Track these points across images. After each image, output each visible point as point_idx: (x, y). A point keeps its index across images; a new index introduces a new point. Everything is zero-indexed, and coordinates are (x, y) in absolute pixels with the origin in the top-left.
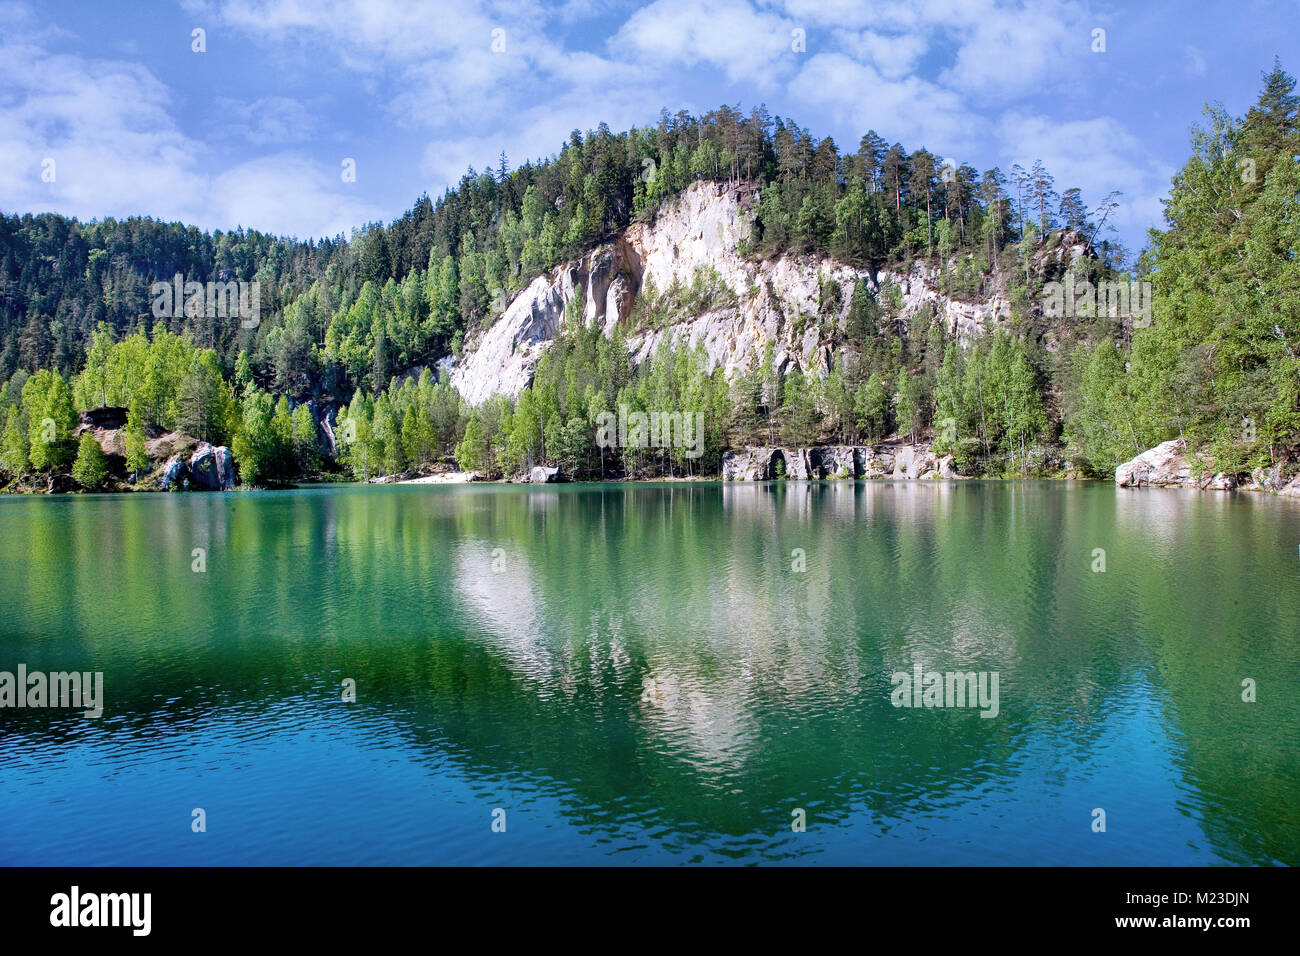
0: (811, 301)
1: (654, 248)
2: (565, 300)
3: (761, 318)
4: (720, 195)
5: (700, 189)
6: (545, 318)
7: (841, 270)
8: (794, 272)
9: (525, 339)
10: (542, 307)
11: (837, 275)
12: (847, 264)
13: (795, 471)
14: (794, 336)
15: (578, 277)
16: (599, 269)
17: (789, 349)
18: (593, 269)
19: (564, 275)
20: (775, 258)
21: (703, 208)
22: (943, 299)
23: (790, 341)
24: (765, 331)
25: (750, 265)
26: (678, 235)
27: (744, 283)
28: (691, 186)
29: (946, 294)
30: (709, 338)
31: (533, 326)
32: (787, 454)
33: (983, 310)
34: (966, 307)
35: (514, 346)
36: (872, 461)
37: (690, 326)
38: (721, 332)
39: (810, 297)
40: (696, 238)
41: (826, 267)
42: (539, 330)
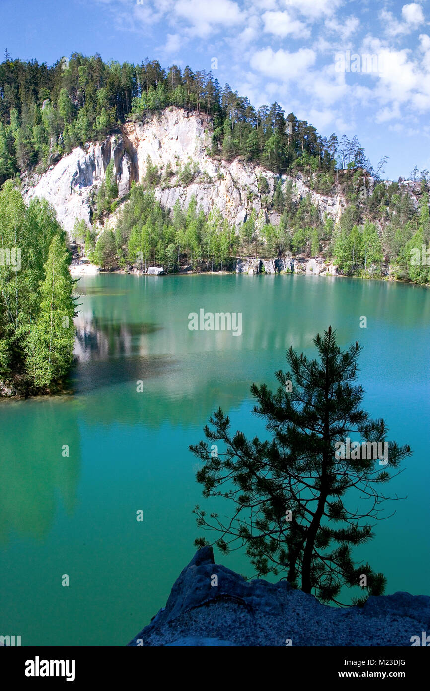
0: (253, 186)
1: (143, 138)
2: (96, 164)
3: (230, 191)
4: (187, 118)
5: (174, 112)
6: (85, 173)
7: (266, 172)
8: (241, 169)
9: (76, 184)
10: (83, 166)
11: (264, 174)
12: (268, 170)
13: (269, 270)
14: (248, 203)
15: (105, 152)
16: (117, 148)
17: (246, 209)
18: (113, 148)
19: (95, 149)
20: (230, 161)
21: (177, 123)
22: (311, 192)
23: (246, 205)
24: (234, 199)
25: (215, 162)
26: (161, 135)
27: (214, 171)
28: (168, 109)
29: (313, 190)
30: (199, 197)
31: (79, 177)
32: (264, 262)
33: (332, 200)
34: (324, 198)
35: (72, 189)
36: (297, 266)
37: (185, 189)
38: (206, 195)
39: (253, 184)
40: (172, 139)
41: (258, 170)
42: (82, 179)
